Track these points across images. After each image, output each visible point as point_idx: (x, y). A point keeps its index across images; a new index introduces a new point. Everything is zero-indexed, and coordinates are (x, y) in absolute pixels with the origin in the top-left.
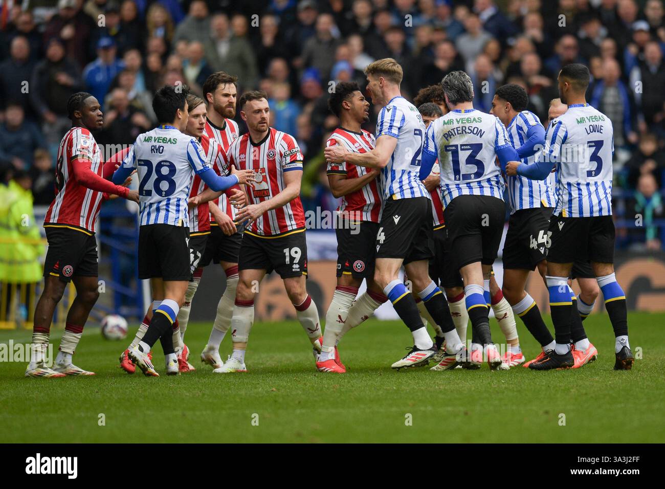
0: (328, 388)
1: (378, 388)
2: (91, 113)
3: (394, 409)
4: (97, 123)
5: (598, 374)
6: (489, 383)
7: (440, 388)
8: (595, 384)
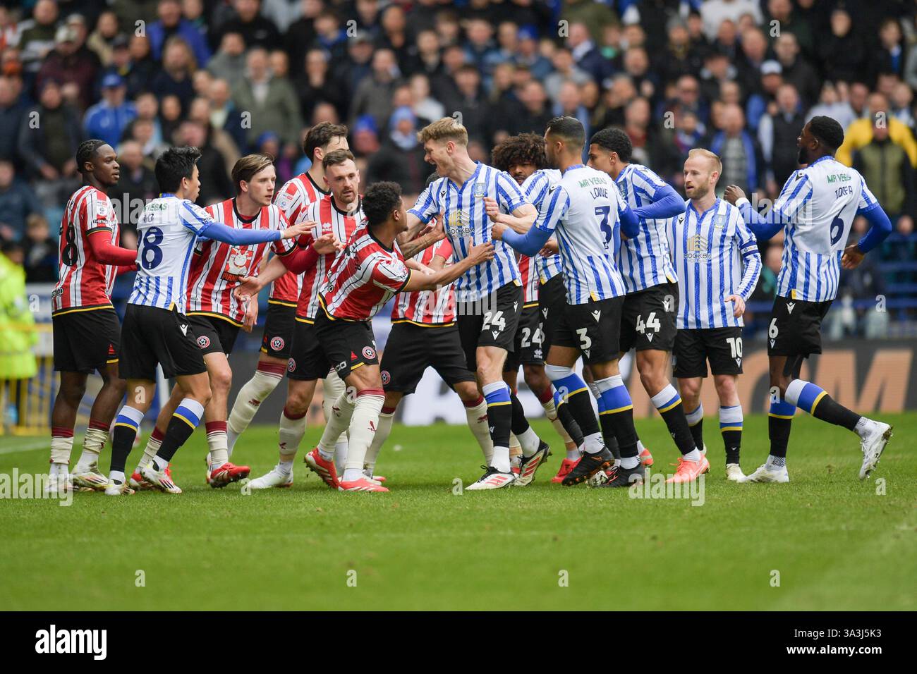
0: (386, 508)
1: (447, 508)
2: (105, 164)
3: (467, 534)
4: (112, 177)
5: (717, 492)
6: (584, 502)
7: (523, 508)
8: (714, 504)
